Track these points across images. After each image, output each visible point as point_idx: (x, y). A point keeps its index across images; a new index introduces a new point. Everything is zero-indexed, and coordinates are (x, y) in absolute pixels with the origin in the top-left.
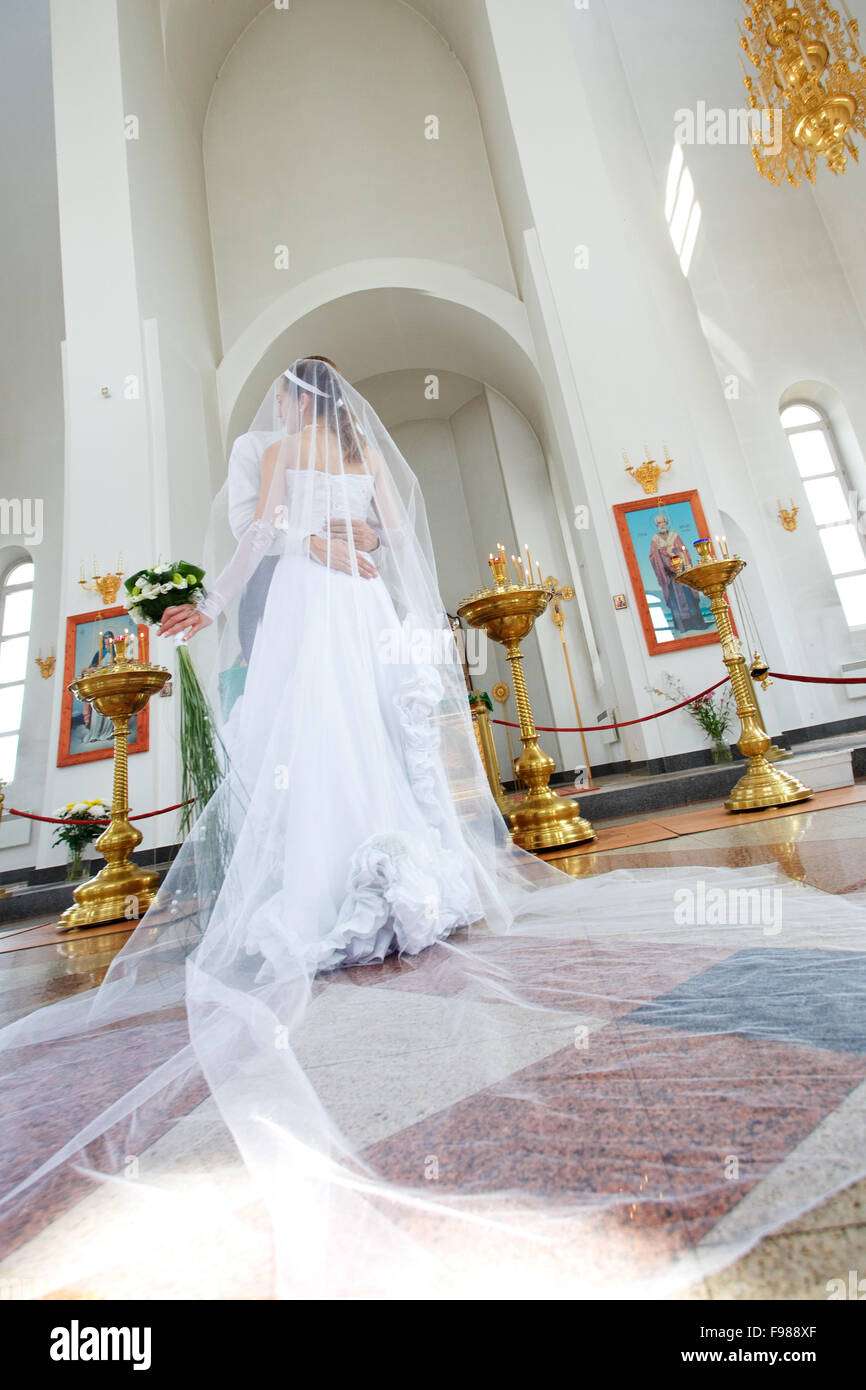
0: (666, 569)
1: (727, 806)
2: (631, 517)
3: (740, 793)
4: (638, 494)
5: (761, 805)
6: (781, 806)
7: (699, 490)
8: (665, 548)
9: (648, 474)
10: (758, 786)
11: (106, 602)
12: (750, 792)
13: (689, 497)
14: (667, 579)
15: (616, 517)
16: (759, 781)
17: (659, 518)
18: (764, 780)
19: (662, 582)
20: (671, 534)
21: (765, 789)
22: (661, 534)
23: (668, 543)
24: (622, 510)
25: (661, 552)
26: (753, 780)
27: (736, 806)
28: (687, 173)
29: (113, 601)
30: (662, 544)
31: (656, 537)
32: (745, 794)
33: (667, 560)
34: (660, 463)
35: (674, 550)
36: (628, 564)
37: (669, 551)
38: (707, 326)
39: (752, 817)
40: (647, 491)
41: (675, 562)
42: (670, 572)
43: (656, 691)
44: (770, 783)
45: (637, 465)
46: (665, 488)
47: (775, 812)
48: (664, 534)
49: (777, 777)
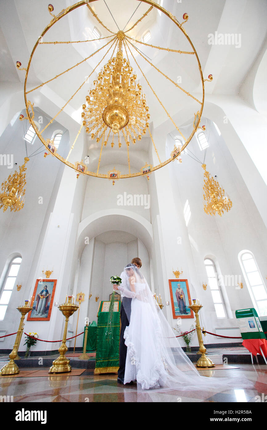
0: (179, 297)
1: (196, 365)
2: (172, 283)
3: (199, 362)
4: (174, 278)
5: (204, 366)
6: (209, 367)
7: (188, 280)
8: (179, 292)
9: (177, 274)
10: (203, 361)
11: (47, 277)
12: (202, 362)
13: (185, 281)
14: (179, 299)
15: (169, 283)
16: (204, 360)
17: (179, 285)
18: (205, 360)
19: (178, 300)
20: (181, 289)
21: (205, 362)
22: (179, 288)
23: (180, 291)
24: (171, 281)
25: (178, 293)
26: (202, 359)
27: (199, 365)
28: (189, 206)
29: (49, 277)
30: (179, 291)
31: (177, 289)
32: (201, 362)
33: (179, 295)
34: (180, 272)
35: (181, 293)
36: (171, 294)
37: (180, 293)
38: (190, 238)
39: (202, 369)
40: (176, 277)
41: (182, 296)
42: (179, 298)
43: (174, 329)
44: (206, 361)
45: (175, 271)
46: (181, 277)
47: (207, 369)
48: (179, 289)
49: (208, 359)
